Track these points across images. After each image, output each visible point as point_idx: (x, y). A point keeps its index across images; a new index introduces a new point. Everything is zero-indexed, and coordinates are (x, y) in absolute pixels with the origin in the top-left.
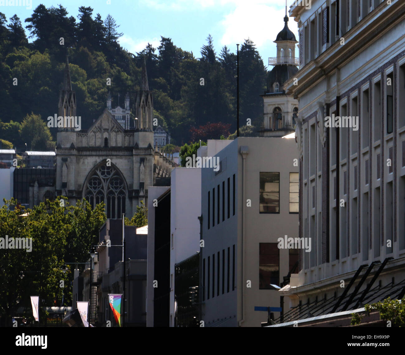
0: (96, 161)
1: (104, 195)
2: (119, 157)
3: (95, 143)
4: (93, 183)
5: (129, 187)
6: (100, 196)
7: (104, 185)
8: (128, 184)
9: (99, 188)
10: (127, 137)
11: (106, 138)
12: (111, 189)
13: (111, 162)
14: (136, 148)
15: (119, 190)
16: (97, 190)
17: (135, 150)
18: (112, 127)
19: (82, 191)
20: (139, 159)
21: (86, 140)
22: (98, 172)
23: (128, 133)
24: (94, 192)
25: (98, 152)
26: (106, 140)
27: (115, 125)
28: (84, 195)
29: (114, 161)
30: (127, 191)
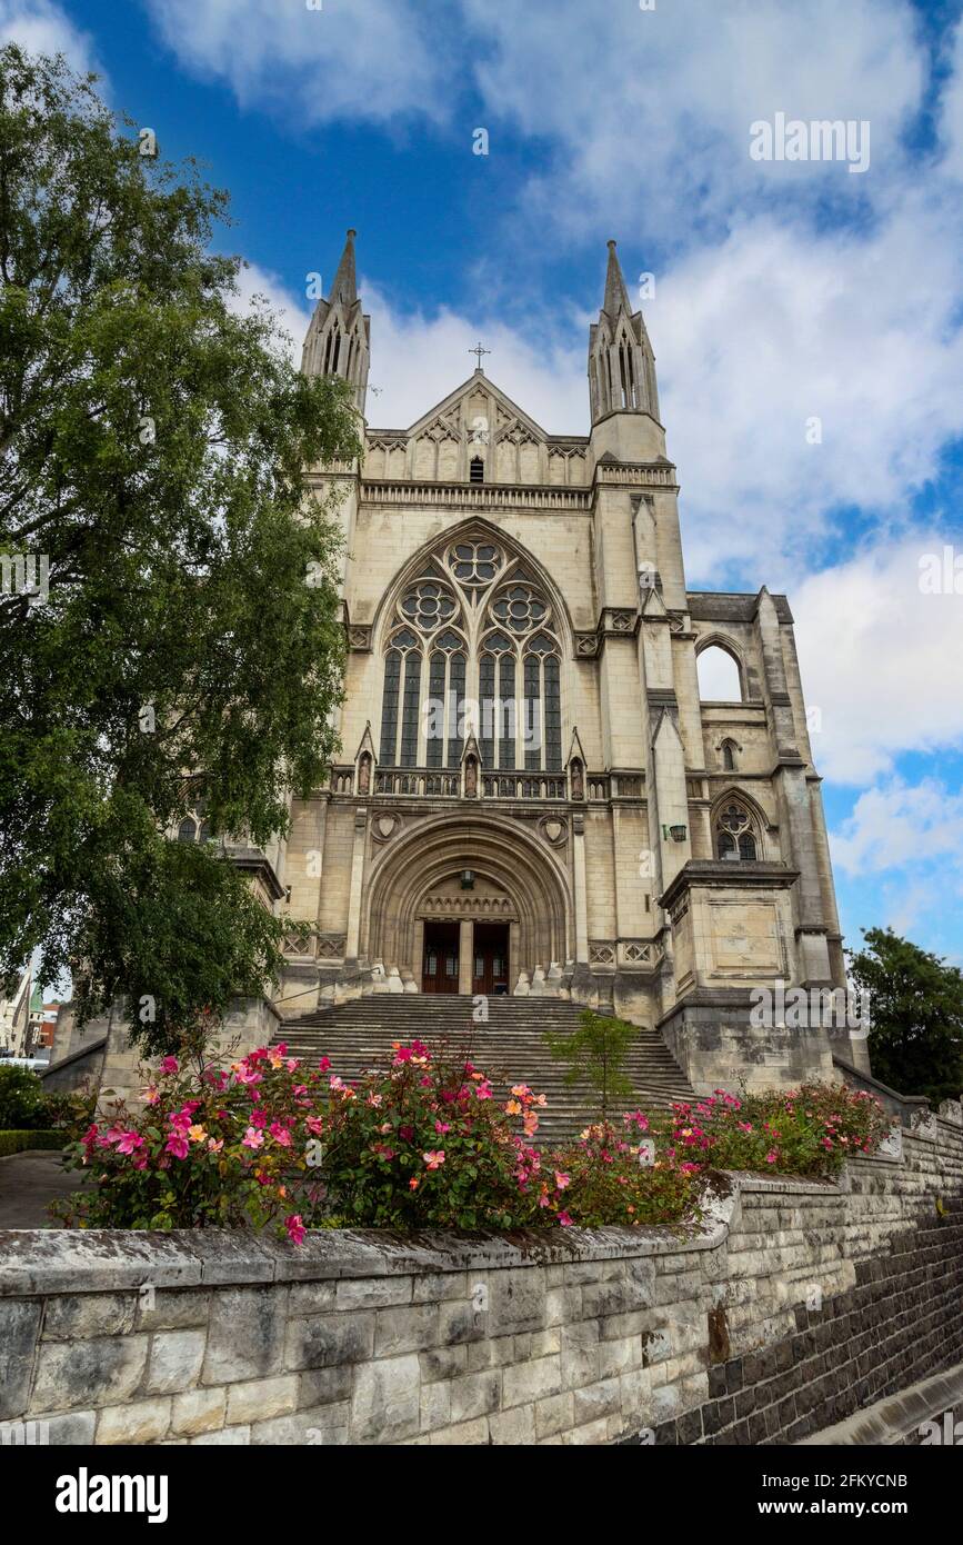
0: (438, 524)
1: (466, 648)
2: (532, 512)
3: (436, 471)
4: (418, 603)
5: (573, 620)
6: (449, 651)
7: (466, 610)
8: (572, 607)
9: (444, 620)
10: (557, 458)
11: (477, 458)
12: (498, 625)
13: (498, 529)
14: (609, 463)
15: (531, 633)
16: (436, 629)
17: (605, 470)
18: (501, 425)
19: (371, 626)
20: (623, 498)
21: (401, 461)
22: (444, 564)
23: (562, 446)
24: (423, 633)
25: (447, 492)
26: (477, 466)
27: (514, 420)
28: (382, 644)
29: (511, 525)
30: (568, 632)
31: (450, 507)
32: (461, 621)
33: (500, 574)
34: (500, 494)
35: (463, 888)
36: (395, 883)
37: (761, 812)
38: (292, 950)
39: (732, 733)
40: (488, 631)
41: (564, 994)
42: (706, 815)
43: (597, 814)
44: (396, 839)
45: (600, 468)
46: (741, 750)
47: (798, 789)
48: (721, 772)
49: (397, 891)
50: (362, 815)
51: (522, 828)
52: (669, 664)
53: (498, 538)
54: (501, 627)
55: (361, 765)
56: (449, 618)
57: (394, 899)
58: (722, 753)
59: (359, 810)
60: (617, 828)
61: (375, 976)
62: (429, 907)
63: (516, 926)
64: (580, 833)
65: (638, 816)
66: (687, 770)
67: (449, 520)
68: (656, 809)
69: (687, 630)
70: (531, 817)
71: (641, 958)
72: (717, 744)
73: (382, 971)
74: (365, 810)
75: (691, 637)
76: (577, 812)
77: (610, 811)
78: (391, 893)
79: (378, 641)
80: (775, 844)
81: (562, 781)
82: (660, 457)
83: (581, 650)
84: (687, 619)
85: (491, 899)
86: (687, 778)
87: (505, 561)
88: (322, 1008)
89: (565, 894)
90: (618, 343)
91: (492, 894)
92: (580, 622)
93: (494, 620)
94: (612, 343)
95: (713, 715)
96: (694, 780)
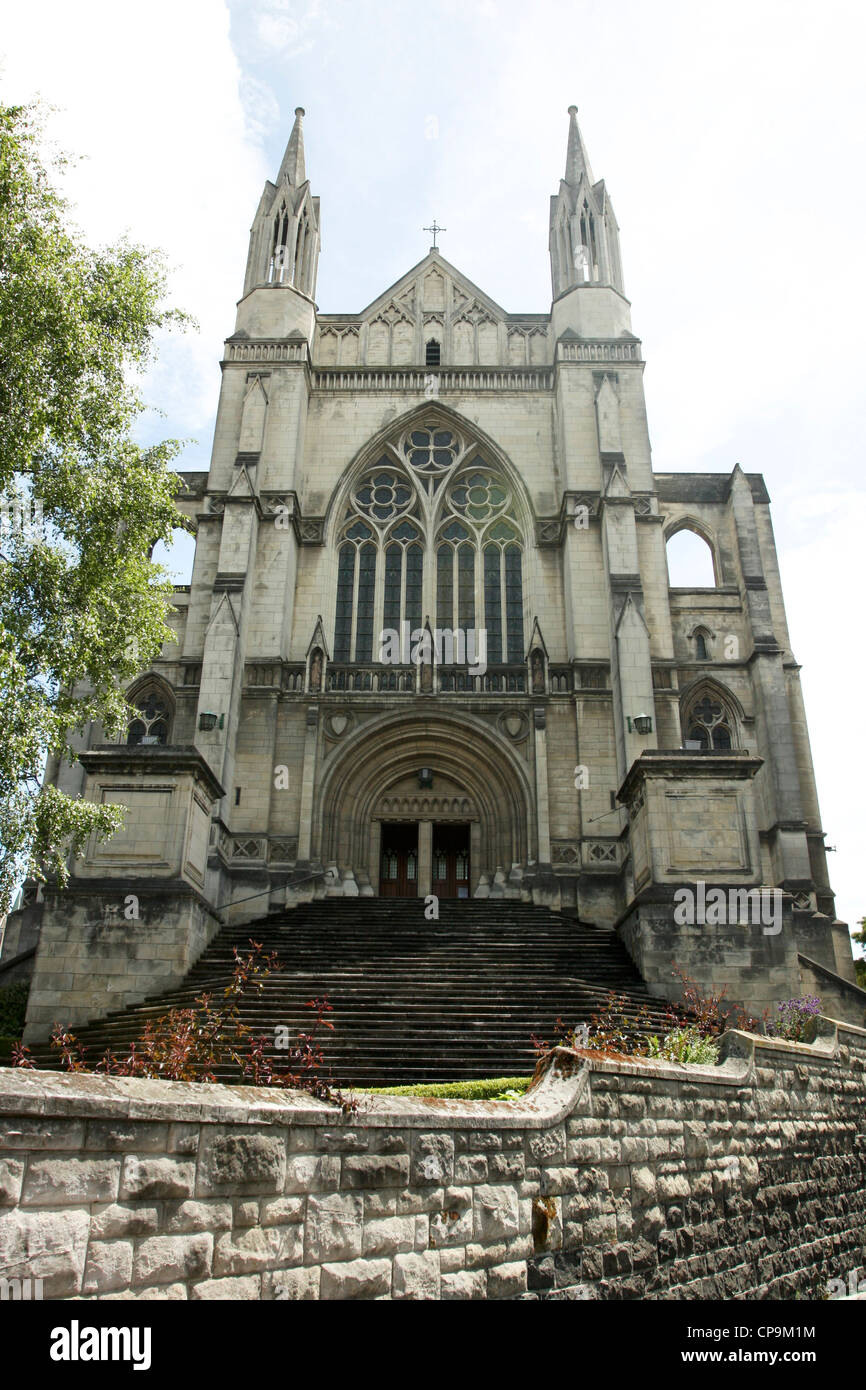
0: (392, 410)
1: (423, 539)
2: (491, 394)
3: (390, 355)
4: (373, 493)
5: (535, 506)
6: (404, 542)
7: (423, 499)
8: (533, 491)
9: (400, 511)
10: (517, 338)
11: (433, 341)
12: (456, 513)
13: (455, 414)
14: (570, 339)
15: (490, 521)
16: (391, 520)
17: (565, 347)
18: (458, 305)
19: (324, 518)
20: (585, 376)
21: (352, 347)
22: (400, 452)
23: (523, 324)
24: (377, 524)
25: (401, 377)
26: (433, 350)
27: (471, 300)
28: (335, 536)
29: (469, 408)
30: (529, 519)
31: (404, 392)
32: (417, 511)
33: (457, 461)
34: (457, 377)
35: (421, 787)
36: (349, 783)
37: (736, 702)
38: (242, 853)
39: (706, 620)
40: (445, 520)
41: (525, 895)
42: (675, 707)
43: (560, 707)
44: (349, 737)
45: (560, 346)
46: (714, 637)
47: (775, 678)
48: (694, 661)
49: (351, 791)
50: (313, 712)
51: (480, 724)
52: (633, 548)
53: (456, 423)
54: (459, 515)
55: (313, 662)
56: (406, 508)
57: (348, 800)
58: (694, 642)
59: (311, 708)
60: (580, 722)
61: (328, 880)
62: (386, 808)
63: (478, 826)
64: (541, 726)
65: (602, 708)
66: (653, 658)
67: (403, 406)
68: (620, 701)
69: (654, 512)
70: (491, 712)
71: (607, 858)
72: (688, 632)
73: (336, 874)
74: (316, 708)
75: (659, 520)
76: (539, 706)
77: (573, 704)
78: (346, 794)
79: (331, 533)
80: (751, 736)
81: (522, 674)
82: (626, 332)
83: (544, 537)
84: (654, 501)
85: (451, 799)
86: (653, 668)
87: (463, 447)
88: (272, 912)
89: (526, 791)
90: (579, 213)
91: (452, 793)
92: (543, 507)
93: (452, 508)
94: (573, 213)
95: (685, 602)
96: (660, 671)
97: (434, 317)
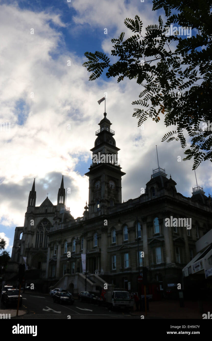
2: (50, 216)
4: (39, 228)
6: (42, 233)
10: (54, 208)
16: (41, 231)
18: (49, 204)
21: (38, 211)
22: (42, 223)
25: (43, 214)
26: (46, 210)
29: (48, 218)
31: (42, 216)
32: (43, 230)
34: (48, 214)
35: (41, 259)
44: (34, 255)
53: (47, 220)
67: (42, 218)
73: (33, 267)
78: (34, 260)
79: (35, 233)
87: (48, 222)
93: (46, 230)
97: (46, 206)
